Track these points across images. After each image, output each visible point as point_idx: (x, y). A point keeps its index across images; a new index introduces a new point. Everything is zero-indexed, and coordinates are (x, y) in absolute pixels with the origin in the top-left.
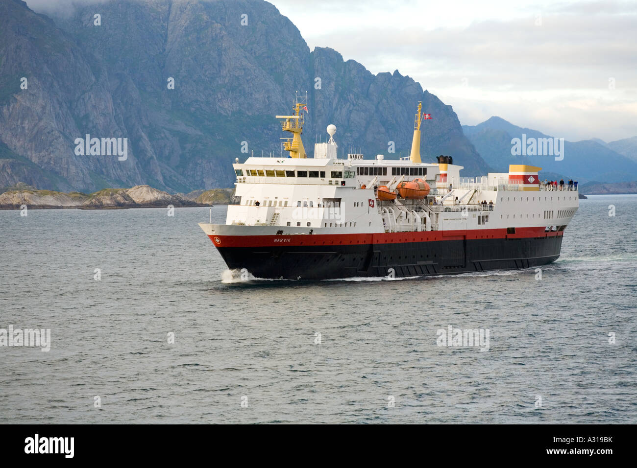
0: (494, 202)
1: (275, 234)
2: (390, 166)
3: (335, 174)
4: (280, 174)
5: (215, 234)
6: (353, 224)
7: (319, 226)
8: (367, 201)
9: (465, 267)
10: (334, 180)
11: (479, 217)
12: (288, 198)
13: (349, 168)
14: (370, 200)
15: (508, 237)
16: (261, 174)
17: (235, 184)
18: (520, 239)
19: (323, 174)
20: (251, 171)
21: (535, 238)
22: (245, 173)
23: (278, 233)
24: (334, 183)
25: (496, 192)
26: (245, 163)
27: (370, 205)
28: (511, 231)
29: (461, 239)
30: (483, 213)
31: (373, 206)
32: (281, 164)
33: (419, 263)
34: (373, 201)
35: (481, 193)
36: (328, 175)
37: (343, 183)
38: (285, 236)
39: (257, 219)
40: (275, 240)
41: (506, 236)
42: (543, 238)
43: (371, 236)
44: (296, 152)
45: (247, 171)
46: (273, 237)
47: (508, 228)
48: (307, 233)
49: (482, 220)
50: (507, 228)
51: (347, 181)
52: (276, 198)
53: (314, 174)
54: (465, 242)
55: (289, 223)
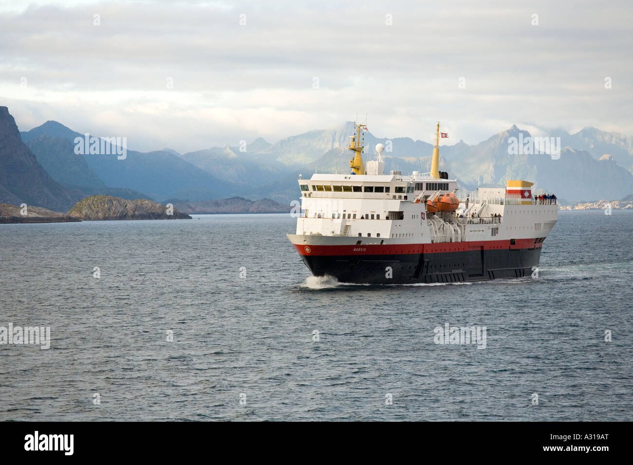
0: (502, 216)
1: (355, 243)
2: (425, 182)
3: (399, 190)
4: (347, 189)
5: (306, 244)
6: (411, 235)
7: (388, 237)
8: (421, 214)
9: (483, 276)
10: (398, 194)
11: (492, 229)
12: (356, 211)
13: (411, 184)
14: (422, 213)
15: (511, 248)
16: (328, 189)
17: (300, 198)
18: (519, 250)
19: (388, 189)
20: (317, 186)
21: (528, 249)
22: (311, 188)
23: (357, 243)
24: (397, 197)
25: (503, 206)
26: (312, 179)
27: (422, 218)
28: (513, 242)
29: (479, 249)
30: (495, 225)
31: (424, 219)
32: (348, 180)
33: (454, 271)
34: (424, 214)
35: (488, 207)
36: (393, 190)
37: (406, 197)
38: (362, 245)
39: (333, 230)
40: (355, 250)
41: (510, 247)
42: (533, 249)
43: (422, 246)
44: (358, 169)
45: (314, 187)
46: (352, 247)
47: (512, 240)
48: (379, 244)
49: (495, 231)
50: (510, 239)
51: (409, 195)
52: (345, 211)
53: (379, 189)
54: (482, 251)
55: (360, 234)
